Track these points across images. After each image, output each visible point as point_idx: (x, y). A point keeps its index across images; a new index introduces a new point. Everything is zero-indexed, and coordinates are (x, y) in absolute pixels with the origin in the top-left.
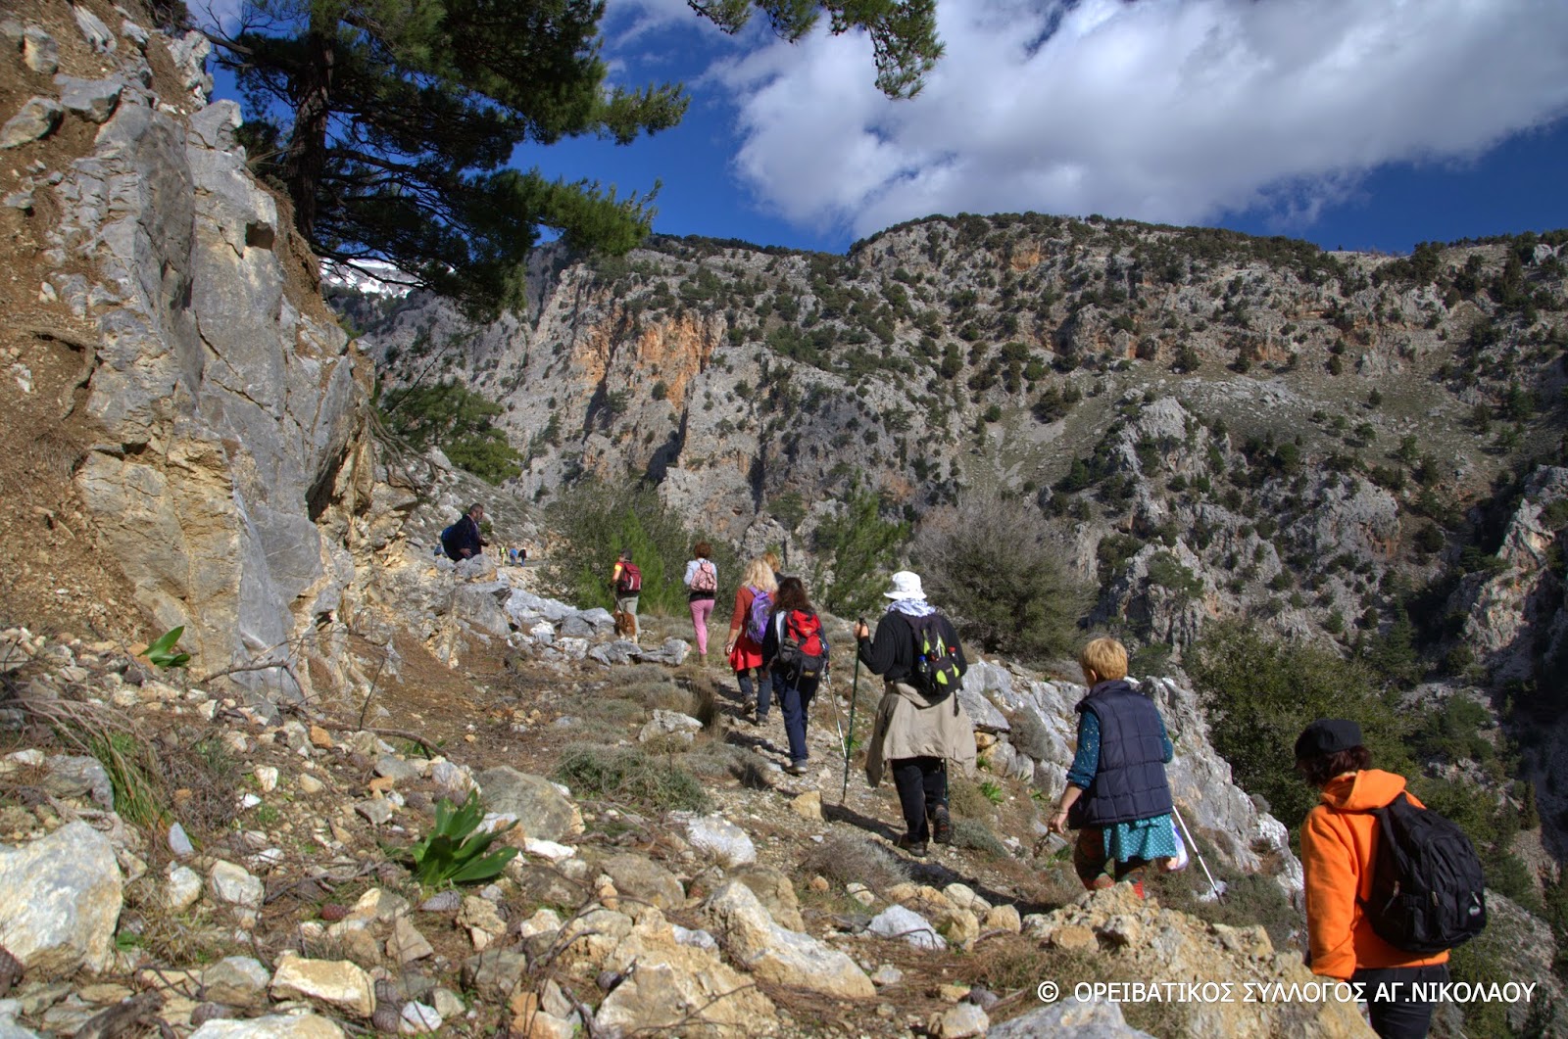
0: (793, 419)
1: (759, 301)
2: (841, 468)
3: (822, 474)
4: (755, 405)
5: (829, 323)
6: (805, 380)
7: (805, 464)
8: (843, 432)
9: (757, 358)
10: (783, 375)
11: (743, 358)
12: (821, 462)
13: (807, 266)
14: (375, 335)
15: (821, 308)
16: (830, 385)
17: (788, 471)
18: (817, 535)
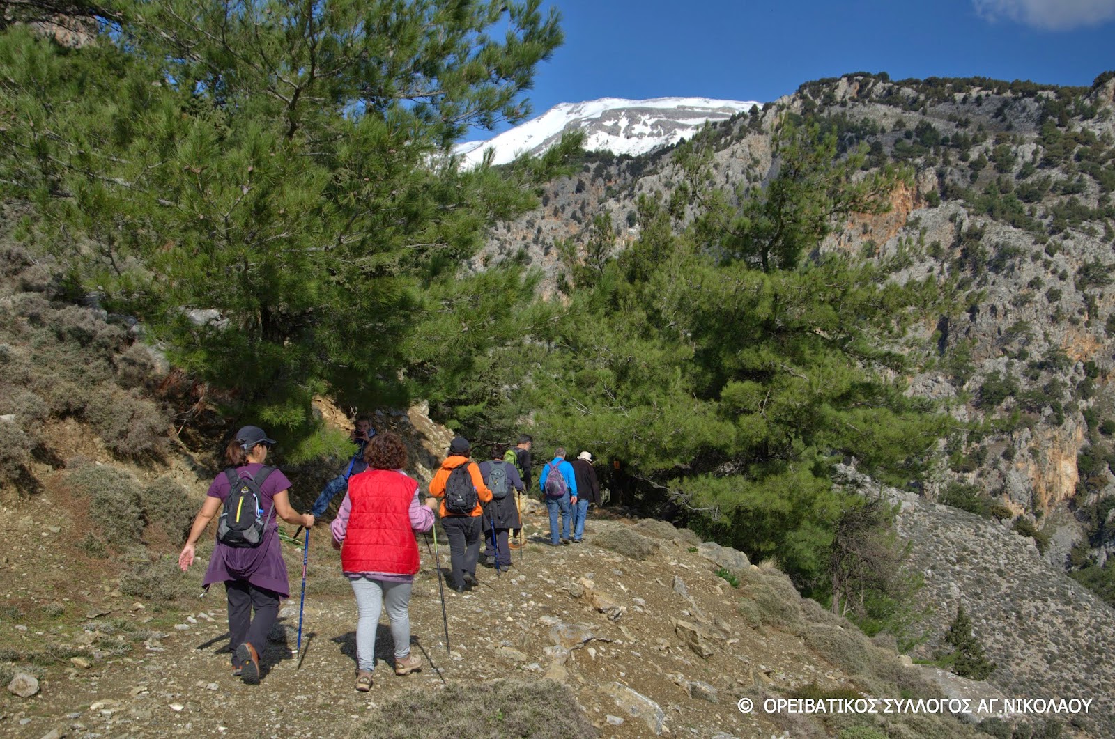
0: (978, 279)
1: (974, 154)
2: (1020, 326)
3: (1000, 333)
4: (946, 265)
5: (1046, 172)
6: (995, 239)
7: (985, 321)
8: (1023, 292)
9: (952, 219)
10: (976, 235)
11: (939, 219)
12: (999, 321)
13: (1039, 108)
14: (618, 200)
15: (1040, 156)
16: (1017, 244)
17: (969, 330)
18: (982, 390)
